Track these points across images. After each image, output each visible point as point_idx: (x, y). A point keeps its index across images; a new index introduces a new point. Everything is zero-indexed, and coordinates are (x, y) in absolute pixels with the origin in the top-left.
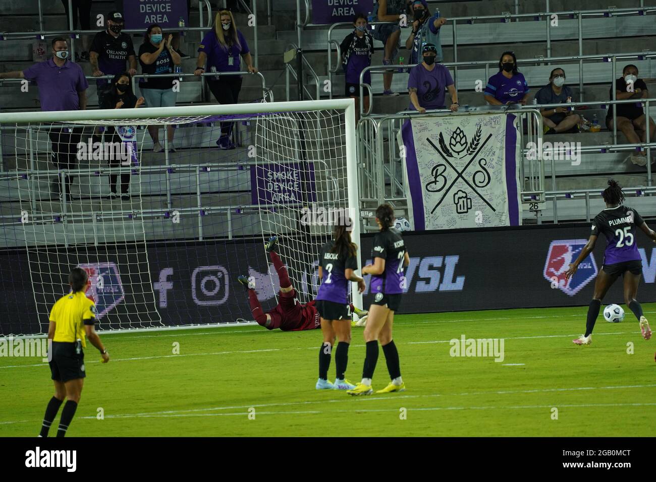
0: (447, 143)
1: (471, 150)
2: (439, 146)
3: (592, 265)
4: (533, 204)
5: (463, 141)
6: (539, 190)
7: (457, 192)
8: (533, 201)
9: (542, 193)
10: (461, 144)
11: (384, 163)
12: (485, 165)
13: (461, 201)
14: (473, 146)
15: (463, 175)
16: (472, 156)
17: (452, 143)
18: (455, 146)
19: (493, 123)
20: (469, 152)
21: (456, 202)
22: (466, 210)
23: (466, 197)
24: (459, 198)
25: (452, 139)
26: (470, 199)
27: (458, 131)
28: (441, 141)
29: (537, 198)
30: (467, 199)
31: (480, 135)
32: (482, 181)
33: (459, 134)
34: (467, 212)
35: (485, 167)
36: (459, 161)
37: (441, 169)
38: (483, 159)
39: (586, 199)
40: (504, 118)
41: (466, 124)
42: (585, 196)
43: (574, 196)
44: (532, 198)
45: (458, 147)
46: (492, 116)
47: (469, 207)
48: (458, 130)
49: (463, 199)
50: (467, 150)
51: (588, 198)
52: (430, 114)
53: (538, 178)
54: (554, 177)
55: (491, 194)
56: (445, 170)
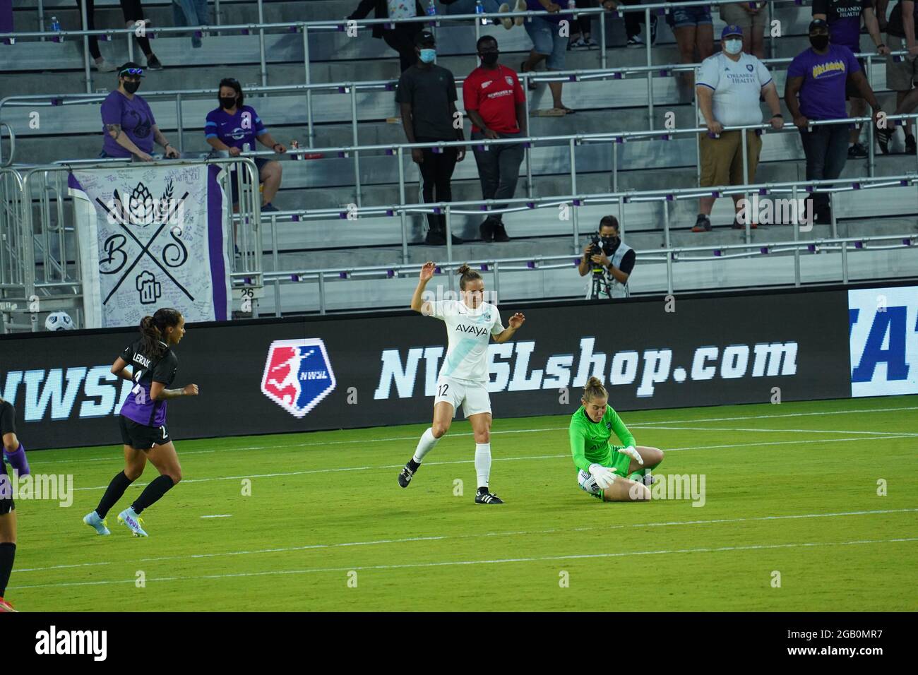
3: (327, 374)
4: (247, 290)
6: (254, 270)
7: (142, 273)
8: (247, 285)
9: (258, 275)
11: (34, 233)
13: (146, 286)
15: (150, 249)
19: (189, 177)
21: (140, 288)
22: (153, 299)
23: (153, 280)
24: (144, 282)
26: (159, 283)
27: (141, 189)
29: (253, 281)
30: (155, 283)
31: (171, 194)
32: (175, 258)
33: (142, 192)
34: (155, 302)
35: (180, 238)
36: (143, 230)
37: (117, 242)
39: (319, 282)
40: (204, 170)
41: (152, 179)
42: (319, 278)
43: (303, 279)
44: (245, 282)
46: (188, 168)
47: (158, 294)
48: (140, 186)
49: (149, 284)
51: (322, 281)
52: (99, 165)
53: (253, 253)
54: (275, 252)
55: (188, 276)
56: (124, 243)
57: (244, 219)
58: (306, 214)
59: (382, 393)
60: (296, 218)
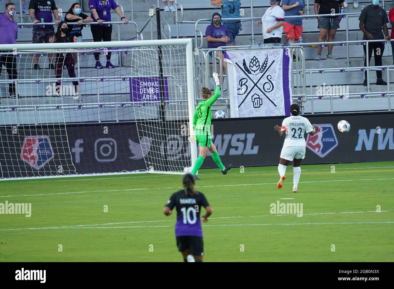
0: (248, 65)
1: (262, 70)
2: (243, 67)
3: (334, 139)
5: (257, 64)
6: (302, 94)
7: (254, 95)
8: (299, 101)
9: (304, 96)
10: (256, 66)
11: (210, 77)
12: (270, 79)
13: (256, 100)
14: (263, 68)
15: (257, 85)
16: (263, 73)
17: (251, 65)
18: (252, 67)
19: (275, 54)
20: (261, 71)
21: (253, 101)
22: (259, 106)
23: (259, 98)
24: (255, 98)
25: (251, 63)
26: (261, 99)
27: (254, 59)
28: (244, 64)
29: (302, 99)
30: (260, 99)
31: (267, 61)
32: (269, 89)
33: (255, 60)
34: (259, 107)
35: (270, 80)
36: (255, 76)
37: (244, 81)
38: (269, 75)
39: (331, 99)
40: (282, 50)
41: (259, 54)
42: (330, 98)
43: (323, 98)
44: (298, 99)
45: (255, 68)
46: (275, 50)
47: (261, 104)
48: (254, 58)
49: (257, 99)
50: (260, 70)
51: (332, 99)
52: (237, 48)
53: (302, 87)
54: (311, 86)
55: (274, 96)
56: (247, 82)
57: (298, 72)
58: (325, 70)
59: (358, 148)
60: (321, 72)
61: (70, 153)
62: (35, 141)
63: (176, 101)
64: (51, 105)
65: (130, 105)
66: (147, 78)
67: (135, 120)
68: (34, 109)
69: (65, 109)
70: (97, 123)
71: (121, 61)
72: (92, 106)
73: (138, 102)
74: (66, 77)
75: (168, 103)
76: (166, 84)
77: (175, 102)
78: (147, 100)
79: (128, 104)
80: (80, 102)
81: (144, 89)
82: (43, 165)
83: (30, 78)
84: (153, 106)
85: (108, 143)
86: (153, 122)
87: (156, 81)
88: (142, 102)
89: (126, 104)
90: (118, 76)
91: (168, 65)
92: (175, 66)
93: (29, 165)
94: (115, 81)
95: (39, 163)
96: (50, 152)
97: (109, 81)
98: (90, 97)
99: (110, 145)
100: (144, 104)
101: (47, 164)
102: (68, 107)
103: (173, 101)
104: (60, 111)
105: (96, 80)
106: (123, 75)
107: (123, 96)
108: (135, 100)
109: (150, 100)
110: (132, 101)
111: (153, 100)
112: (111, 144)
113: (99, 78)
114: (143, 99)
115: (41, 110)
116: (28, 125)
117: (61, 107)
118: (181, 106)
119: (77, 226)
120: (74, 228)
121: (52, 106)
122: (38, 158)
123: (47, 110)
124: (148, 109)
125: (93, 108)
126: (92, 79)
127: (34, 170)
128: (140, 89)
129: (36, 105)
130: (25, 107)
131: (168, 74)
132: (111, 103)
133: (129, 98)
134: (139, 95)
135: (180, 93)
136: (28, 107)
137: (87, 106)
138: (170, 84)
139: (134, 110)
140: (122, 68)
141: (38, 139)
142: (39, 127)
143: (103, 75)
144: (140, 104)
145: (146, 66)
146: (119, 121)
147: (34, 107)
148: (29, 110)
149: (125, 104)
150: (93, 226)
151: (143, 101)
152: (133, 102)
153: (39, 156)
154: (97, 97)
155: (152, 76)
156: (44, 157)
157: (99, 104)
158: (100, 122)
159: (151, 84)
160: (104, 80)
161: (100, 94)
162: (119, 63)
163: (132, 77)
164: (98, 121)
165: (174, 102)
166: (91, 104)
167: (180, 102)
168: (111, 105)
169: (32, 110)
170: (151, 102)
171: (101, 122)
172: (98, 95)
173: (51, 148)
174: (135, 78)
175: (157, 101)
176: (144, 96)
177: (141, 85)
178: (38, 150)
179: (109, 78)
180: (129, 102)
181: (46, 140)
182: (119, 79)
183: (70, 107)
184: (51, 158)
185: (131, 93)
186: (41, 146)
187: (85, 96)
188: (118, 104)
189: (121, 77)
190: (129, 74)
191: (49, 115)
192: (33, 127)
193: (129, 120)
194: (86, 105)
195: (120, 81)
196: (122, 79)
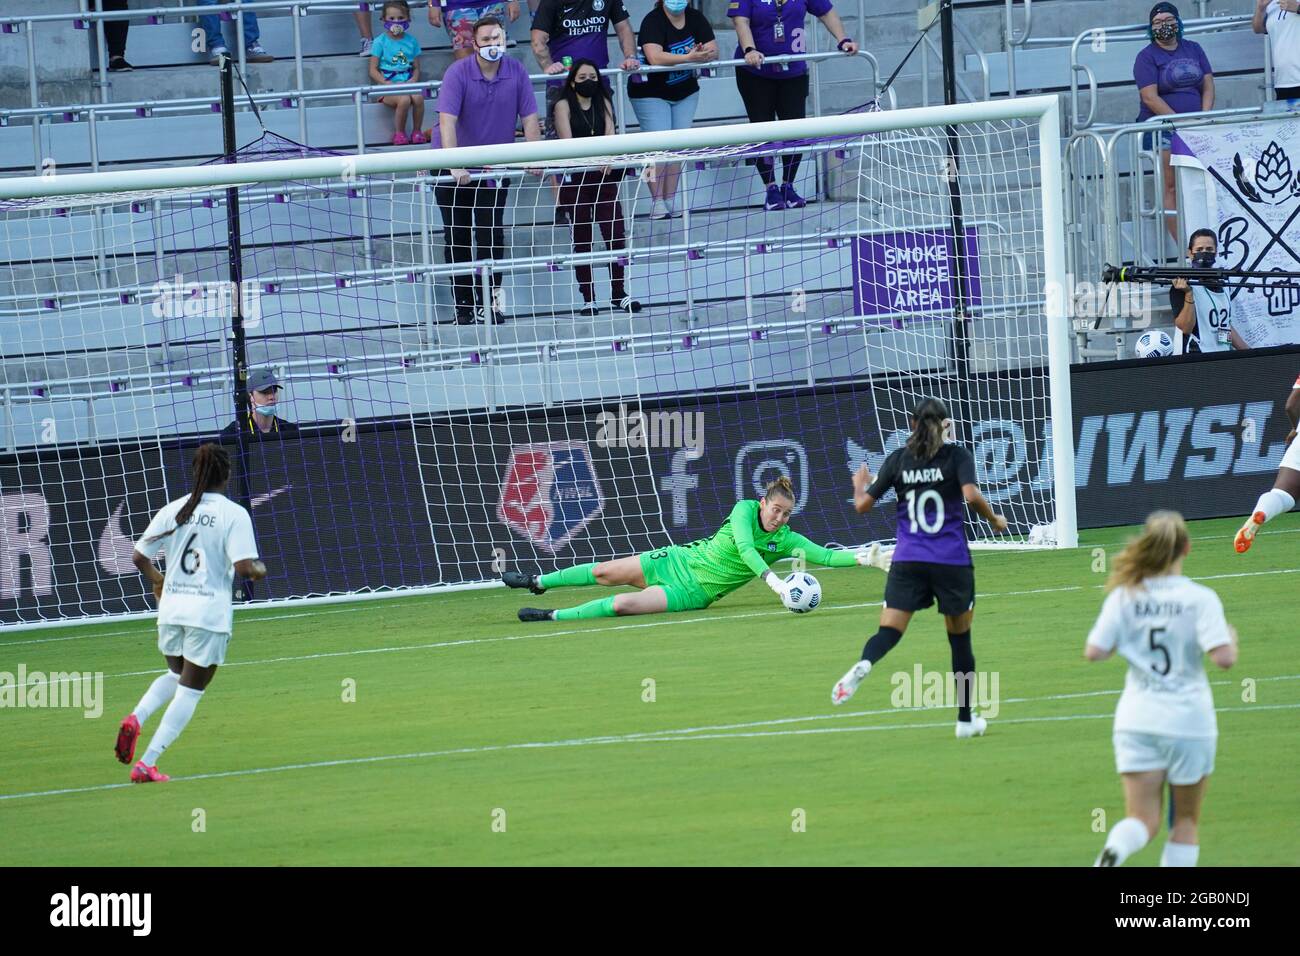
0: (1250, 174)
2: (1233, 183)
5: (1283, 169)
10: (1277, 175)
11: (1121, 220)
13: (1277, 289)
15: (1282, 237)
17: (1259, 173)
18: (1265, 180)
22: (1287, 308)
25: (1260, 166)
27: (1273, 151)
28: (1238, 170)
34: (1289, 312)
36: (1274, 210)
37: (1236, 227)
41: (1289, 135)
45: (1273, 183)
47: (1295, 301)
48: (1273, 147)
50: (1291, 188)
52: (1214, 118)
56: (1245, 229)
61: (656, 493)
62: (544, 461)
63: (1004, 306)
64: (595, 339)
65: (854, 326)
66: (907, 233)
67: (867, 377)
68: (541, 356)
69: (639, 350)
70: (748, 391)
71: (826, 183)
72: (726, 337)
73: (878, 316)
74: (646, 246)
75: (978, 314)
76: (973, 251)
77: (1001, 310)
78: (907, 308)
79: (845, 323)
80: (691, 323)
81: (900, 271)
82: (568, 538)
83: (529, 255)
84: (929, 325)
85: (779, 454)
86: (925, 381)
87: (940, 241)
88: (891, 315)
89: (841, 323)
90: (815, 232)
91: (977, 188)
92: (1001, 188)
93: (524, 538)
94: (802, 249)
95: (557, 531)
96: (590, 495)
97: (783, 250)
98: (722, 305)
99: (785, 461)
100: (898, 323)
101: (583, 533)
102: (650, 344)
103: (993, 307)
104: (625, 358)
105: (742, 248)
106: (830, 230)
107: (830, 296)
108: (870, 310)
109: (917, 308)
110: (858, 313)
111: (927, 308)
112: (790, 458)
113: (752, 244)
114: (896, 305)
115: (562, 357)
116: (522, 407)
117: (629, 345)
118: (1023, 322)
119: (679, 731)
120: (667, 739)
121: (599, 343)
122: (552, 514)
123: (582, 355)
124: (910, 338)
125: (730, 342)
126: (726, 246)
127: (541, 553)
128: (888, 273)
129: (549, 342)
130: (513, 350)
131: (978, 218)
132: (789, 324)
133: (850, 302)
134: (882, 291)
135: (1018, 278)
136: (522, 349)
137: (712, 338)
138: (985, 252)
139: (866, 344)
140: (828, 206)
141: (554, 453)
142: (555, 413)
143: (764, 233)
144: (883, 321)
145: (906, 196)
146: (817, 381)
147: (541, 348)
148: (525, 360)
149: (837, 324)
150: (729, 731)
151: (894, 311)
152: (863, 317)
153: (556, 507)
154: (742, 307)
155: (924, 227)
156: (572, 511)
157: (749, 327)
158: (752, 389)
159: (921, 254)
160: (768, 248)
161: (754, 297)
162: (817, 191)
163: (858, 232)
164: (746, 383)
165: (997, 310)
166: (725, 329)
167: (1018, 308)
168: (789, 331)
169: (533, 359)
170: (922, 313)
171: (759, 386)
172: (749, 301)
173: (595, 479)
174: (868, 237)
175: (942, 311)
176: (900, 295)
177: (890, 260)
178: (553, 487)
179: (783, 241)
180: (847, 319)
181: (578, 454)
182: (818, 244)
183: (655, 343)
184: (596, 512)
185: (854, 288)
186: (563, 474)
187: (705, 304)
188: (814, 325)
189: (823, 235)
190: (851, 223)
191: (589, 372)
192: (537, 415)
193: (848, 378)
194: (709, 334)
195: (821, 248)
196: (826, 243)
